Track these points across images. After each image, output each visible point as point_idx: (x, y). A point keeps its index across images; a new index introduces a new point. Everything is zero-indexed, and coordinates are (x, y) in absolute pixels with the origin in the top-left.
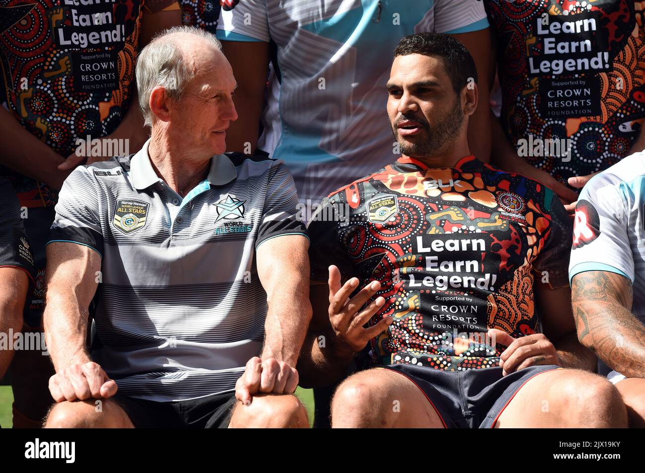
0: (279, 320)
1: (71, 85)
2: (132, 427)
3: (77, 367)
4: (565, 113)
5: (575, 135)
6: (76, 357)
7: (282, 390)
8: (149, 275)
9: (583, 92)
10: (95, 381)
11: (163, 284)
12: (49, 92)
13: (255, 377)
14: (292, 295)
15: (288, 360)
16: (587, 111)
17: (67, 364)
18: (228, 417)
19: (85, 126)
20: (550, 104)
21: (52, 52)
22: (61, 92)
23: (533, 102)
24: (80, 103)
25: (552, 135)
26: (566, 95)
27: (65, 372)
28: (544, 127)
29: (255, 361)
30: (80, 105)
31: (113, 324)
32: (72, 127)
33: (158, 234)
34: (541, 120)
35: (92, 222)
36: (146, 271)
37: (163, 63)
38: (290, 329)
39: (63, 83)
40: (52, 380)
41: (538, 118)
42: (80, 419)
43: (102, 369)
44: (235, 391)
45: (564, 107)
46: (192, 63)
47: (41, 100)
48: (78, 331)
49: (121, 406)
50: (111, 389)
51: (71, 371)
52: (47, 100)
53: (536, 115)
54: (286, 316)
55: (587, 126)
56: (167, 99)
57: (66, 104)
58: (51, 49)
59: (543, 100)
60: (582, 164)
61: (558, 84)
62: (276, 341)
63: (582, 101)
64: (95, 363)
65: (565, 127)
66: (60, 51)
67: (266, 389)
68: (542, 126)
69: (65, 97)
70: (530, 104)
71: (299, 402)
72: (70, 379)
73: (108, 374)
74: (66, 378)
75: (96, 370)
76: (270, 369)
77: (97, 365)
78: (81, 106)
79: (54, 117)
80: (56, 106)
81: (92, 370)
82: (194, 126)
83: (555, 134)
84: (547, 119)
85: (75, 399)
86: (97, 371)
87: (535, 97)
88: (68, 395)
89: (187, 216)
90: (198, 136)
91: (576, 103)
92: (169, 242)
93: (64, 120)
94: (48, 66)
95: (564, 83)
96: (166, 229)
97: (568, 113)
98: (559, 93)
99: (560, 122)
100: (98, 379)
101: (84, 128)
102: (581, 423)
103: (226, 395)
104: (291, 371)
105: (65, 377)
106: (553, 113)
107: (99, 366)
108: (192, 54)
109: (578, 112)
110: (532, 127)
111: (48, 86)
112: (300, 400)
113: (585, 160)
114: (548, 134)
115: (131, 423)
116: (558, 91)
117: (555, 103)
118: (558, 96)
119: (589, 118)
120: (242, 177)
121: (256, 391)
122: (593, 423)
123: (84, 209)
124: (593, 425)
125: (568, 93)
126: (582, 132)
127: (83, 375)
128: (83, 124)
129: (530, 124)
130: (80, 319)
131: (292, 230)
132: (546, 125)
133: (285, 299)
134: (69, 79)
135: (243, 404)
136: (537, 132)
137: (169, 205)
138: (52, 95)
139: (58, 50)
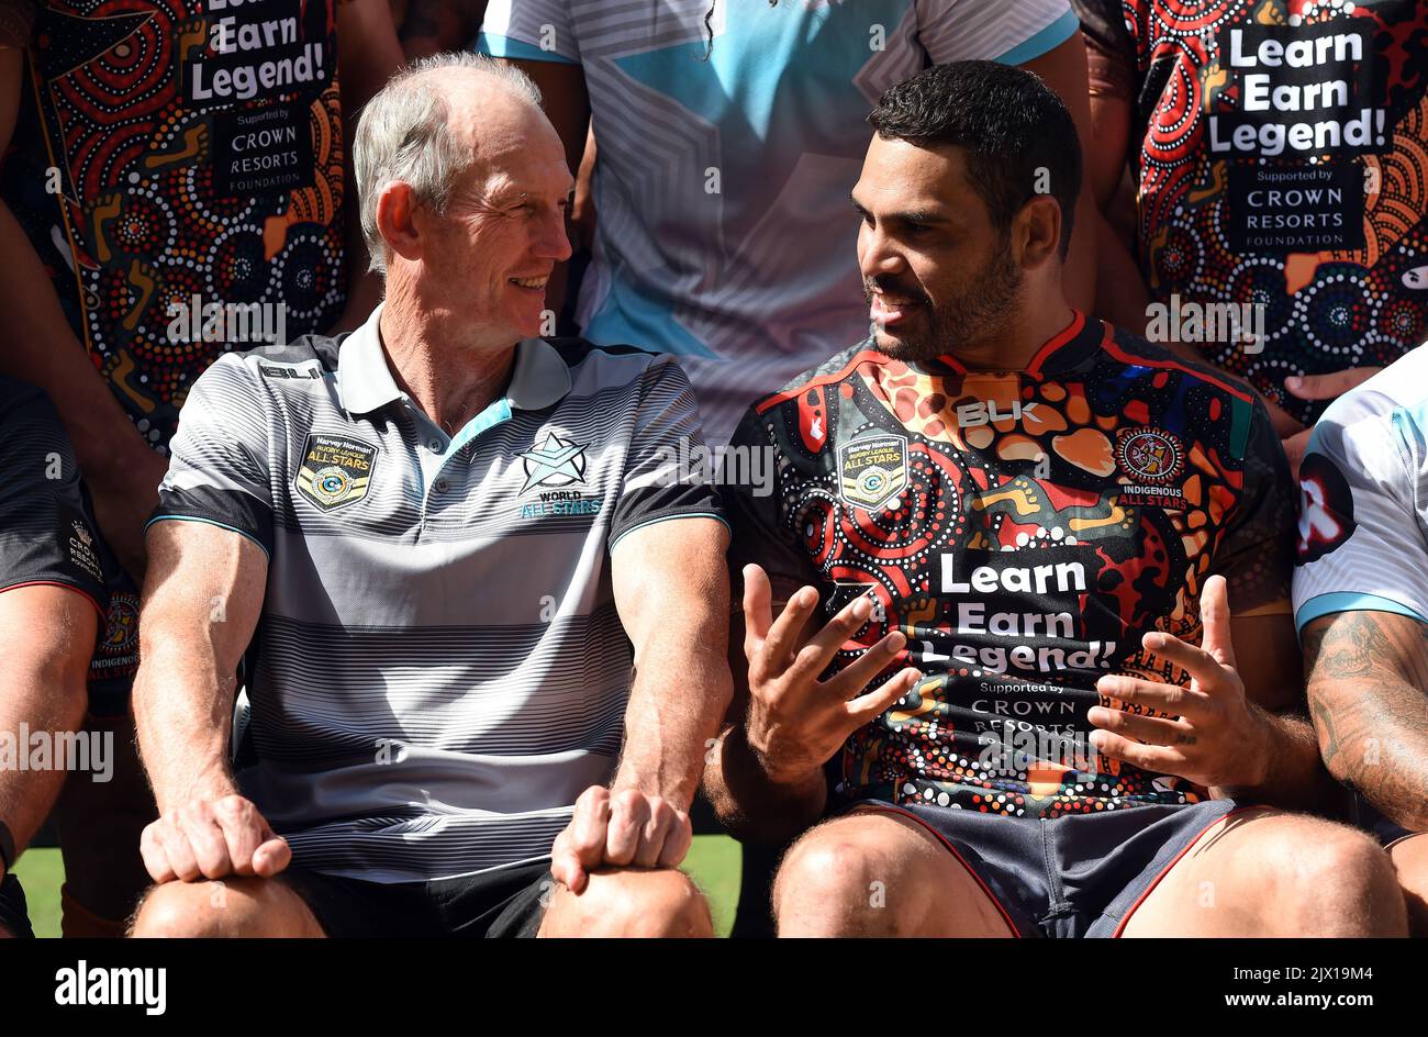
0: (656, 704)
1: (207, 183)
2: (322, 936)
3: (204, 806)
4: (1285, 241)
5: (1305, 292)
6: (206, 780)
7: (655, 859)
8: (372, 601)
9: (1325, 195)
10: (242, 838)
11: (403, 623)
12: (159, 200)
13: (594, 830)
14: (688, 650)
15: (671, 795)
16: (1333, 238)
17: (185, 796)
18: (535, 917)
19: (233, 271)
20: (1251, 222)
21: (171, 114)
22: (184, 198)
23: (1213, 218)
24: (225, 221)
25: (1254, 291)
26: (1289, 203)
27: (176, 817)
28: (1235, 272)
29: (595, 795)
30: (224, 226)
31: (285, 705)
32: (209, 278)
33: (393, 516)
34: (1230, 257)
35: (252, 479)
36: (366, 595)
37: (407, 128)
38: (679, 724)
39: (190, 181)
40: (148, 833)
41: (1223, 252)
42: (208, 920)
43: (257, 814)
44: (550, 860)
45: (1282, 228)
46: (469, 130)
47: (140, 220)
48: (211, 722)
49: (298, 893)
50: (275, 856)
51: (190, 813)
52: (153, 218)
53: (1218, 246)
54: (673, 697)
55: (1333, 271)
56: (414, 210)
57: (195, 228)
58: (171, 107)
59: (1235, 213)
60: (1318, 356)
61: (1272, 178)
62: (648, 752)
63: (1324, 216)
64: (243, 798)
65: (1282, 271)
66: (190, 113)
67: (618, 857)
68: (1231, 270)
69: (194, 209)
70: (1206, 221)
71: (692, 887)
72: (188, 834)
73: (271, 823)
74: (179, 829)
75: (244, 814)
76: (627, 812)
77: (247, 802)
78: (226, 229)
79: (168, 257)
80: (174, 232)
81: (235, 814)
82: (474, 268)
83: (1259, 289)
84: (1242, 255)
85: (197, 877)
86: (247, 817)
87: (1218, 207)
88: (181, 868)
89: (458, 478)
90: (484, 291)
91: (1309, 220)
92: (418, 534)
93: (190, 264)
94: (160, 143)
95: (1286, 177)
96: (411, 504)
97: (1291, 240)
98: (1274, 198)
99: (1272, 262)
100: (249, 833)
101: (232, 277)
102: (1302, 928)
103: (531, 868)
104: (674, 817)
105: (177, 828)
106: (1258, 241)
107: (252, 805)
108: (470, 111)
109: (1314, 240)
110: (1208, 272)
111: (155, 187)
112: (695, 883)
113: (1326, 348)
114: (1244, 288)
115: (320, 930)
116: (1271, 193)
117: (1264, 218)
118: (1270, 204)
119: (1338, 255)
120: (582, 389)
121: (596, 862)
122: (1330, 928)
123: (234, 448)
124: (1330, 931)
125: (1294, 198)
126: (1321, 284)
127: (216, 823)
128: (230, 269)
129: (1203, 267)
130: (218, 696)
131: (691, 507)
132: (1241, 267)
133: (671, 660)
134: (203, 172)
135: (568, 890)
136: (1219, 284)
137: (420, 450)
138: (165, 207)
139: (188, 111)
